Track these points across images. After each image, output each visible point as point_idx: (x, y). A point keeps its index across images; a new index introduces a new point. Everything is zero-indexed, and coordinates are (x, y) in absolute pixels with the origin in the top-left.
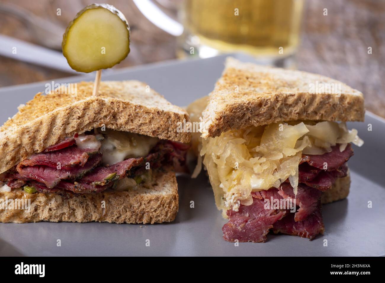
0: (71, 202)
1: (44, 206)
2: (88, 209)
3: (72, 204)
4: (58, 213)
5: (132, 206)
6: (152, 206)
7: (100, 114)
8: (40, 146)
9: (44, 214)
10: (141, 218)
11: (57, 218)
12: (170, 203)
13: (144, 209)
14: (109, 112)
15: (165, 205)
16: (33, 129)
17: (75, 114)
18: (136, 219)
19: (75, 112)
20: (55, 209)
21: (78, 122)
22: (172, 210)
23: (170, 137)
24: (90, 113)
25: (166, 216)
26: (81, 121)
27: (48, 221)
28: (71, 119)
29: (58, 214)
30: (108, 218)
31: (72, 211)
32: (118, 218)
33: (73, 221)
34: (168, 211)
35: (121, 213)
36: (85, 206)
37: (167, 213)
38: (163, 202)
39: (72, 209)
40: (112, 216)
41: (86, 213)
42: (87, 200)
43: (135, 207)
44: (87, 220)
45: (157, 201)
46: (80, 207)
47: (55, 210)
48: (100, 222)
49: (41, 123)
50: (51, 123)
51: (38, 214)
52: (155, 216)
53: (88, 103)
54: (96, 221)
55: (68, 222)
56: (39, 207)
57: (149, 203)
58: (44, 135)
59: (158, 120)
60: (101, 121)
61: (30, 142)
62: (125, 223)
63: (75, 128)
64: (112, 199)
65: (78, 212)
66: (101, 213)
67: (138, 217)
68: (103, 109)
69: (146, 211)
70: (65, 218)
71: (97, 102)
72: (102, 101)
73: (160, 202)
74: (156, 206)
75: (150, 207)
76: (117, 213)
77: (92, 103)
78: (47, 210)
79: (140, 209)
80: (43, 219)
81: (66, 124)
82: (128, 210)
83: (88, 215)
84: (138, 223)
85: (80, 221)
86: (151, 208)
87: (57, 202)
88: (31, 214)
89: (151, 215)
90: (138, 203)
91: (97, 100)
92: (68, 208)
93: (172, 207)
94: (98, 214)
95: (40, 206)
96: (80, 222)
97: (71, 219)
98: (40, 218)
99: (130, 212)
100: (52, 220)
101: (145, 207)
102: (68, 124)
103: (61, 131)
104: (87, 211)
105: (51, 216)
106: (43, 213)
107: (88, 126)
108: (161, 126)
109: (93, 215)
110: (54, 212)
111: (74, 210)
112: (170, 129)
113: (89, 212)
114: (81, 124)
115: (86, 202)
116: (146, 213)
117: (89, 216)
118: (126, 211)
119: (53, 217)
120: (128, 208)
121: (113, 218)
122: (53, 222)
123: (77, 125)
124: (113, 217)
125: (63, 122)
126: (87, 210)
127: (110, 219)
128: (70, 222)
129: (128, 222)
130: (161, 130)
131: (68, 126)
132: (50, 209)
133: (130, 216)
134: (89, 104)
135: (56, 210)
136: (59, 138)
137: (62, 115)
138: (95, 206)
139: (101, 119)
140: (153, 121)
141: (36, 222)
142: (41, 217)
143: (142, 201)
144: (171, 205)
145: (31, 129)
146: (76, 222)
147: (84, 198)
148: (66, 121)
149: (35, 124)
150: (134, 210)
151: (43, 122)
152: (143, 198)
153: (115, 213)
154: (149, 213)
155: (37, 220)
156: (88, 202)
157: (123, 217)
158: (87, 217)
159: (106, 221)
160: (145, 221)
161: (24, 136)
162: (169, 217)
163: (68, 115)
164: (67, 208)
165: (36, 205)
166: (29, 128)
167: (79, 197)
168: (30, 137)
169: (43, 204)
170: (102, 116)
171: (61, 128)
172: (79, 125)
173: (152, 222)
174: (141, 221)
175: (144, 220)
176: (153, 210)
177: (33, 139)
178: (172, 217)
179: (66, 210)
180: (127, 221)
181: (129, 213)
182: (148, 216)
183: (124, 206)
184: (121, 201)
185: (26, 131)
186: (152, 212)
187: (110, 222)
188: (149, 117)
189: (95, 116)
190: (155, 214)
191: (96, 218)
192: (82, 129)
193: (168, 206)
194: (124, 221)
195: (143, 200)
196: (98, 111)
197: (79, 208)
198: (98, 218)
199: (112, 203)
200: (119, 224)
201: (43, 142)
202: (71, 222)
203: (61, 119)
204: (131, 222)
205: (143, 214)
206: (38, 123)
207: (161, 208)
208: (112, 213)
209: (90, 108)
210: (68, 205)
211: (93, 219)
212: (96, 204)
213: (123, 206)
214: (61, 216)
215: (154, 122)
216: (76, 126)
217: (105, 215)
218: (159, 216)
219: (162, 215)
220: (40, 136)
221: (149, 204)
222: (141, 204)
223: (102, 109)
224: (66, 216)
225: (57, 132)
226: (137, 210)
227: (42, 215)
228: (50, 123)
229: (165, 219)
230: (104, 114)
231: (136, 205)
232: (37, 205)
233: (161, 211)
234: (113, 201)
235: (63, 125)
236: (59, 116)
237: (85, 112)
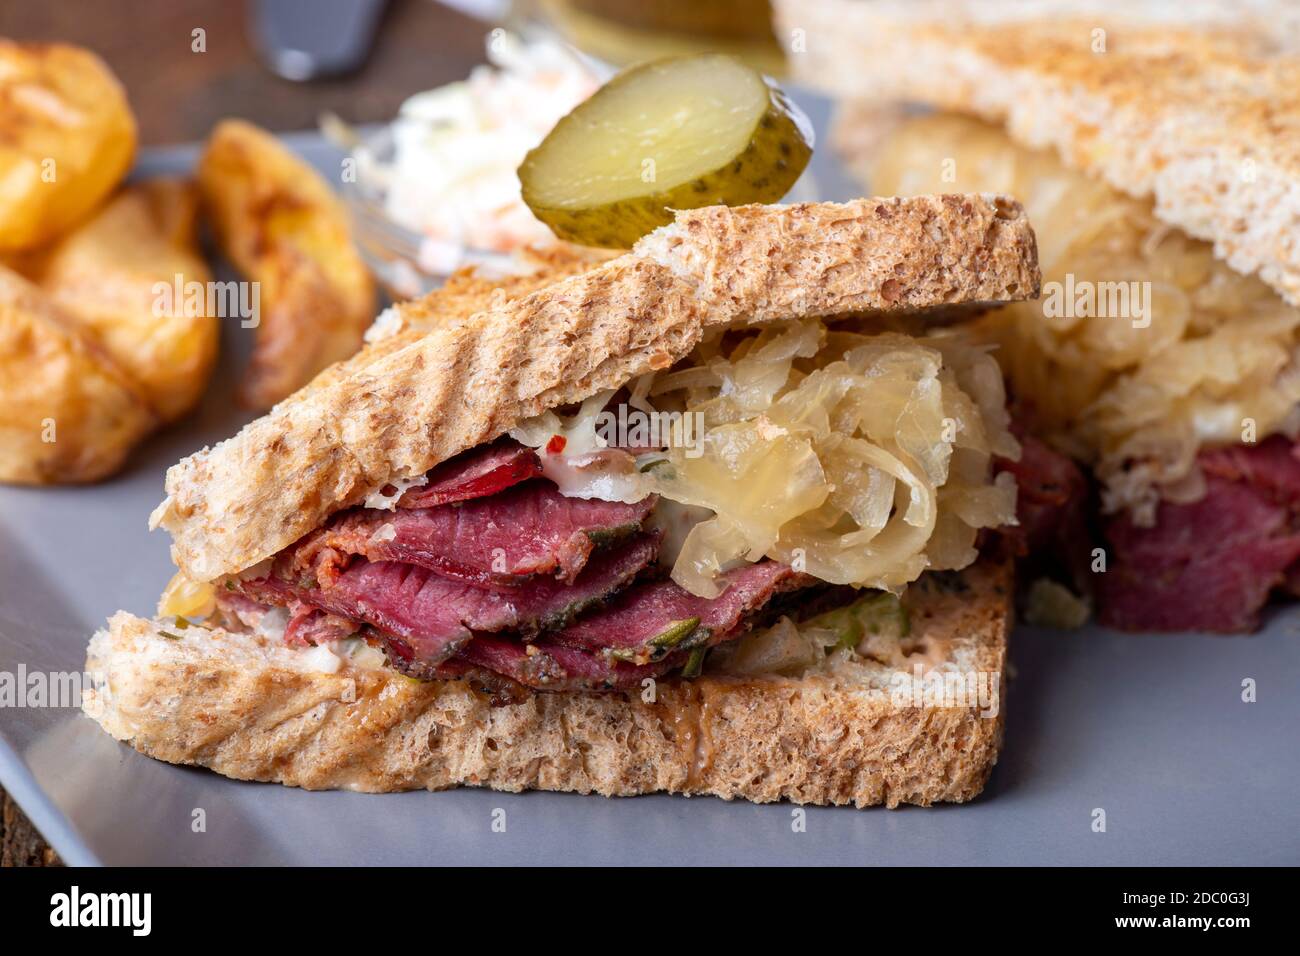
0: (574, 719)
1: (469, 730)
2: (641, 745)
3: (575, 724)
4: (522, 758)
5: (811, 738)
6: (890, 742)
7: (653, 321)
8: (416, 450)
9: (466, 761)
10: (846, 787)
11: (517, 777)
12: (961, 731)
13: (857, 751)
14: (688, 312)
15: (943, 738)
16: (385, 385)
17: (553, 324)
18: (827, 790)
19: (552, 318)
20: (510, 742)
21: (564, 356)
22: (969, 759)
23: (955, 290)
24: (611, 318)
25: (946, 778)
26: (575, 350)
27: (485, 788)
28: (537, 343)
29: (523, 764)
30: (718, 780)
31: (577, 751)
32: (756, 781)
33: (583, 789)
34: (954, 760)
35: (769, 764)
36: (627, 736)
37: (948, 768)
38: (932, 725)
39: (579, 744)
40: (735, 773)
41: (633, 759)
42: (635, 710)
43: (825, 742)
44: (636, 786)
45: (908, 722)
46: (609, 737)
47: (508, 746)
48: (687, 794)
49: (419, 362)
50: (458, 362)
51: (443, 760)
52: (902, 779)
53: (601, 279)
54: (671, 793)
55: (560, 792)
56: (446, 731)
57: (876, 728)
58: (431, 409)
59: (889, 239)
60: (658, 351)
61: (377, 434)
62: (784, 800)
63: (554, 378)
64: (734, 710)
65: (601, 757)
66: (688, 763)
67: (837, 780)
68: (665, 302)
69: (868, 758)
70: (550, 778)
71: (638, 273)
72: (659, 271)
73: (920, 725)
74: (904, 741)
75: (881, 744)
76: (753, 765)
77: (618, 279)
78: (480, 746)
79: (842, 753)
80: (462, 780)
81: (518, 361)
82: (795, 753)
83: (640, 769)
84: (837, 803)
85: (607, 792)
86: (886, 750)
87: (516, 715)
88: (417, 759)
89: (884, 774)
90: (835, 728)
91: (638, 268)
92: (561, 741)
93: (971, 745)
94: (678, 767)
95: (453, 731)
96: (608, 795)
97: (571, 783)
98: (451, 777)
99: (805, 762)
100: (496, 785)
101: (861, 744)
102: (526, 363)
103: (496, 392)
104: (636, 755)
105: (494, 770)
106: (461, 758)
107: (606, 372)
108: (907, 256)
109: (659, 769)
110: (504, 755)
111: (584, 748)
112: (946, 261)
113: (644, 756)
114: (577, 361)
115: (632, 719)
116: (868, 768)
117: (645, 774)
118: (790, 758)
119: (502, 772)
120: (796, 745)
121: (737, 781)
122: (504, 791)
123: (560, 367)
124: (739, 777)
125: (505, 357)
126: (633, 747)
127: (724, 786)
128: (567, 793)
129: (797, 798)
130: (908, 272)
131: (526, 371)
132: (491, 744)
133: (804, 778)
134: (608, 283)
135: (515, 745)
136: (492, 419)
137: (502, 330)
138: (668, 736)
139: (656, 341)
140: (870, 249)
141: (437, 790)
142: (457, 772)
143: (851, 720)
144: (965, 738)
145: (377, 386)
146: (593, 793)
147: (623, 704)
148: (515, 351)
149: (393, 367)
150: (818, 755)
151: (424, 358)
152: (858, 707)
153: (744, 764)
154: (877, 765)
155: (442, 780)
156: (639, 719)
157: (775, 782)
158: (635, 775)
159: (709, 790)
160: (862, 794)
161: (351, 412)
162: (959, 785)
163: (526, 328)
164: (558, 740)
165: (435, 727)
166: (370, 382)
167: (605, 698)
168: (374, 417)
169: (463, 723)
170: (660, 328)
171: (499, 380)
172: (570, 365)
173: (892, 803)
174: (848, 795)
175: (857, 794)
176: (892, 757)
177: (387, 426)
178: (972, 782)
179: (551, 746)
180: (792, 794)
181: (799, 765)
182: (877, 779)
183: (781, 738)
184: (767, 717)
185: (359, 393)
186: (889, 765)
187: (726, 796)
188: (852, 238)
189: (631, 331)
190: (900, 772)
191: (671, 779)
192: (586, 383)
193: (953, 740)
194: (780, 793)
195: (856, 715)
196: (643, 311)
197: (603, 741)
198: (679, 778)
199: (733, 722)
200: (762, 803)
201: (431, 436)
202: (575, 792)
203: (498, 343)
204: (808, 799)
205: (855, 771)
206: (406, 362)
207: (927, 749)
208: (735, 762)
209: (613, 300)
210: (560, 730)
211: (660, 784)
212: (670, 729)
213: (775, 739)
214: (532, 769)
215: (876, 251)
216: (556, 371)
217: (707, 771)
218: (917, 779)
219: (930, 775)
220: (416, 414)
221: (878, 734)
222: (847, 730)
223: (661, 300)
224: (555, 771)
225: (483, 393)
226: (832, 756)
227: (460, 765)
228: (454, 361)
229: (942, 791)
230: (671, 320)
231: (828, 736)
232: (440, 728)
233: (927, 760)
234: (737, 715)
235: (504, 366)
236: (489, 332)
237: (591, 315)
